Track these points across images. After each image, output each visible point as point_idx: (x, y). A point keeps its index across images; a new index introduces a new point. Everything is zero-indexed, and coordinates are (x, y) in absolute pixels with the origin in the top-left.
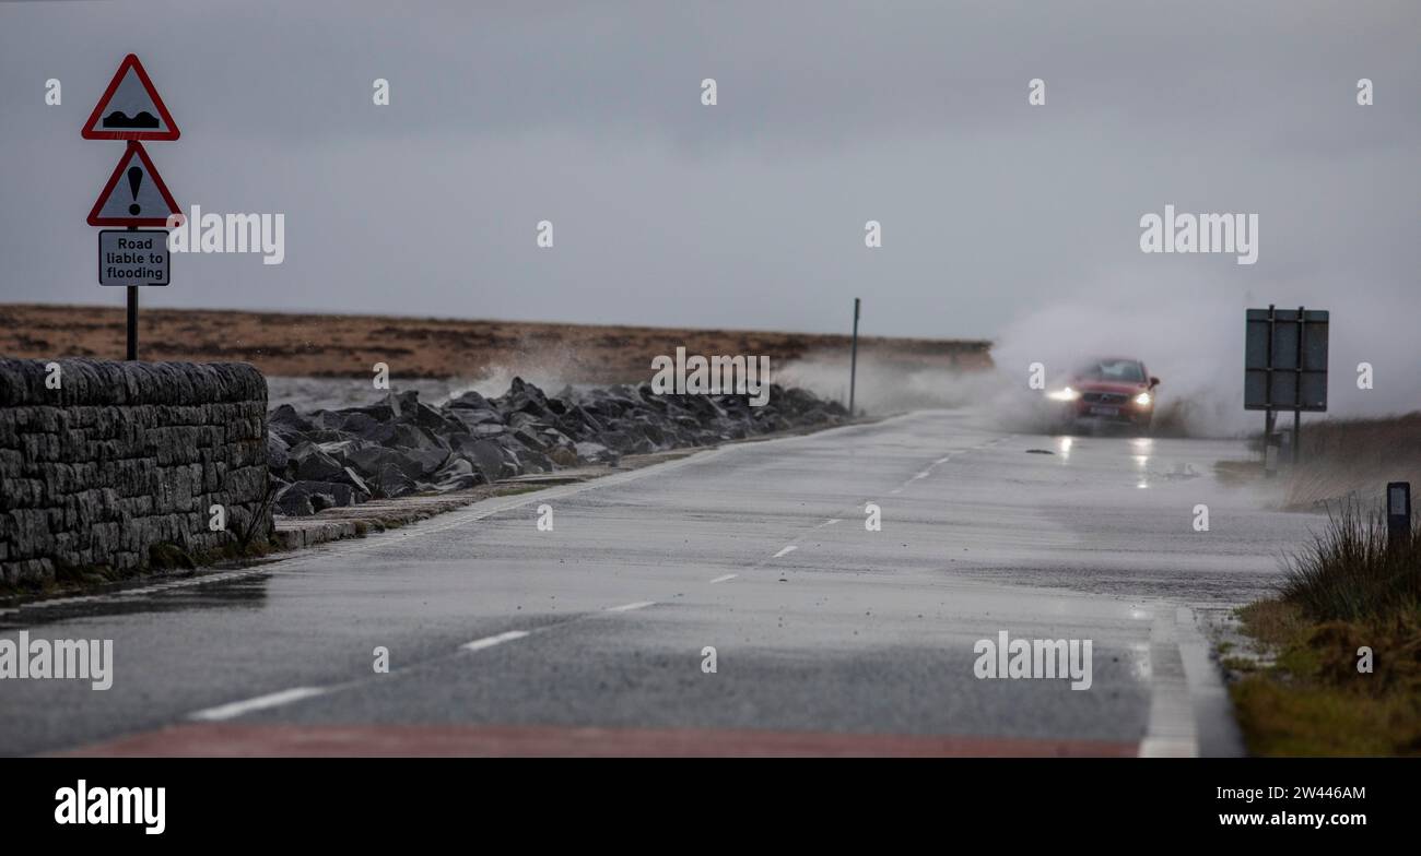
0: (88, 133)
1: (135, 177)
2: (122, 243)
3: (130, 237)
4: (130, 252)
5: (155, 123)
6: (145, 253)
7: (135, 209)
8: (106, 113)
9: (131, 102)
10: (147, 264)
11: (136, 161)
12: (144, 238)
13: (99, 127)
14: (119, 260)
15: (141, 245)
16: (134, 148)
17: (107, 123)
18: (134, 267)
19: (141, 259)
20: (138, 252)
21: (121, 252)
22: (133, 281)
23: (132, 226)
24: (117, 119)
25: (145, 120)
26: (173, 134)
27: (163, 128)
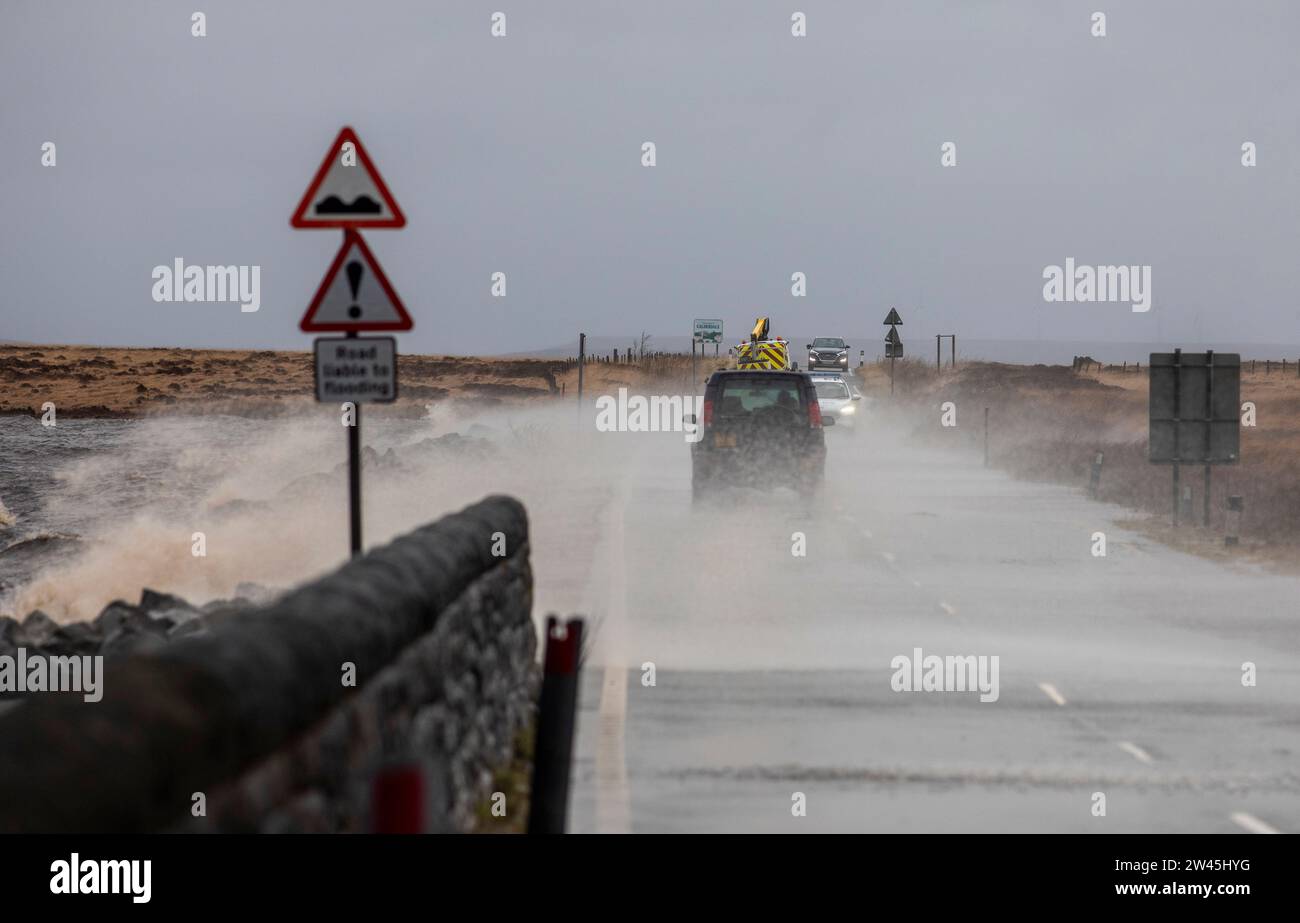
0: (298, 221)
1: (355, 273)
2: (341, 352)
3: (350, 345)
4: (350, 363)
5: (376, 208)
6: (367, 363)
7: (355, 312)
8: (320, 197)
9: (348, 185)
10: (371, 378)
11: (355, 254)
12: (366, 346)
13: (310, 214)
14: (338, 373)
15: (363, 355)
16: (352, 238)
17: (322, 208)
18: (355, 380)
19: (363, 371)
20: (360, 363)
21: (339, 363)
22: (356, 396)
23: (352, 332)
24: (332, 205)
25: (364, 205)
26: (399, 221)
27: (386, 214)
